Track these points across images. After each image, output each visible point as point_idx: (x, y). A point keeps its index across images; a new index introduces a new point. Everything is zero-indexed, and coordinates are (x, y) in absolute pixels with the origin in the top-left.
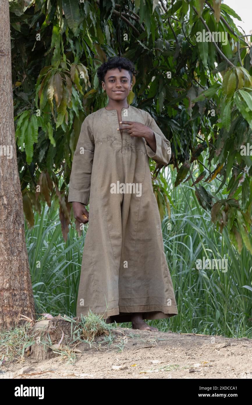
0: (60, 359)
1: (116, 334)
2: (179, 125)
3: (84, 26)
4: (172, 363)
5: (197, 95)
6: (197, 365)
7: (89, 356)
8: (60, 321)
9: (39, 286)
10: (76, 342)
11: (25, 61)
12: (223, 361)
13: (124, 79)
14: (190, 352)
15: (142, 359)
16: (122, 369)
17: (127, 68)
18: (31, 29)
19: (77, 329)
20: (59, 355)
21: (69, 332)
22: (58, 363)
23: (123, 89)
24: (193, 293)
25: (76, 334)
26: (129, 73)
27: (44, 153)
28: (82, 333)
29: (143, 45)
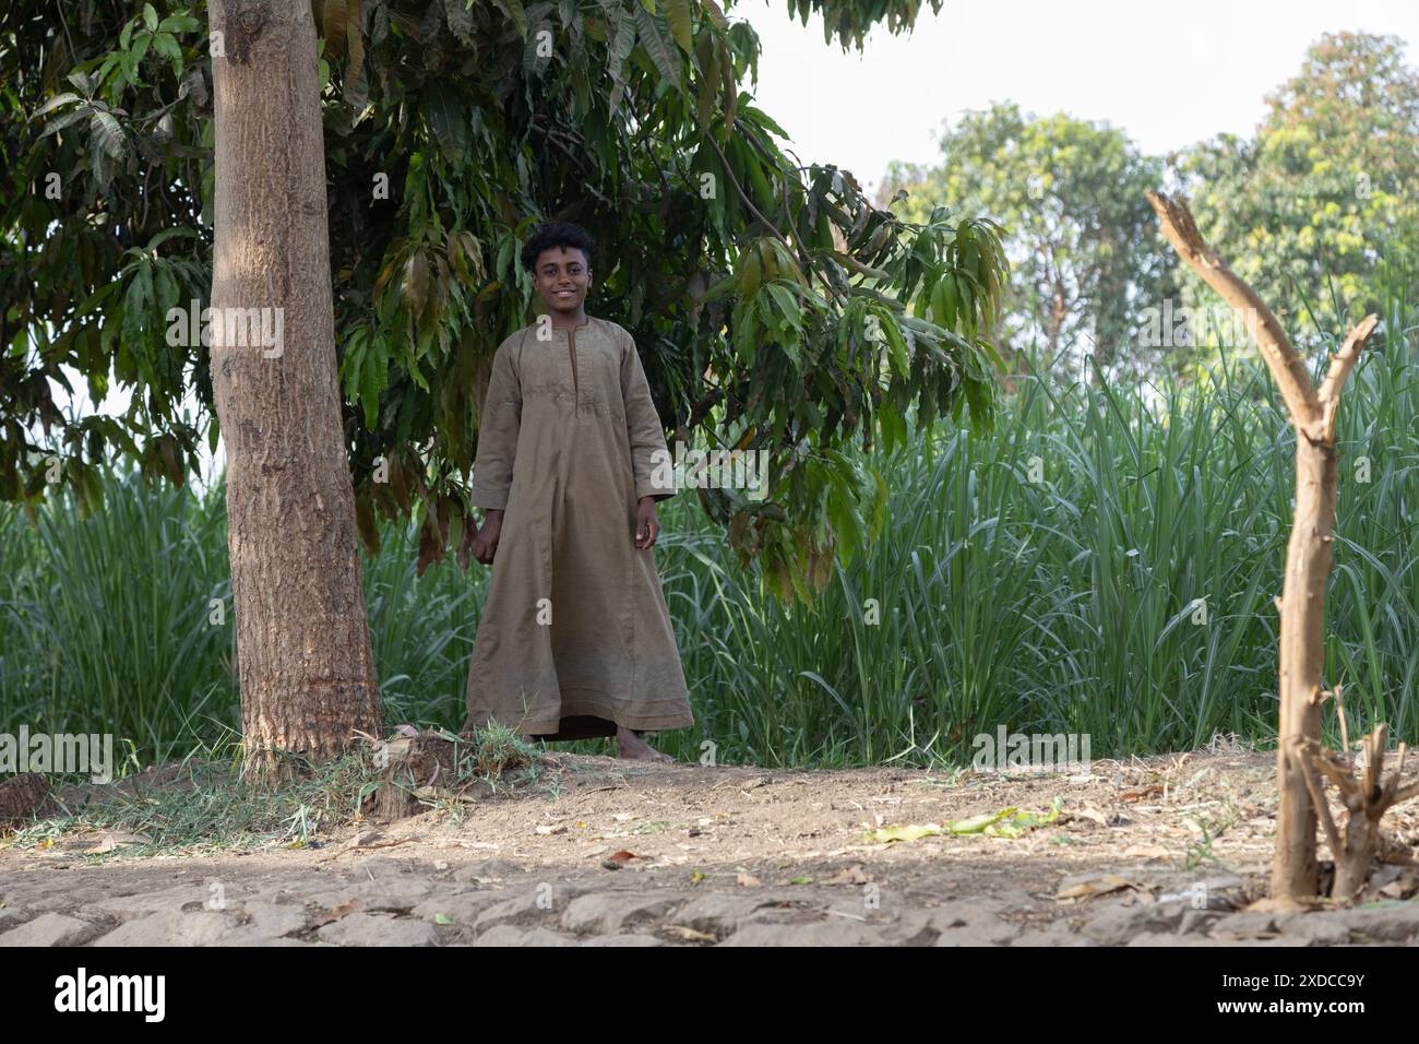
0: (433, 815)
1: (545, 763)
2: (676, 348)
3: (474, 157)
4: (654, 817)
5: (707, 287)
6: (704, 822)
7: (490, 808)
8: (432, 739)
9: (397, 683)
10: (464, 782)
11: (358, 227)
12: (757, 812)
13: (573, 267)
14: (691, 797)
15: (596, 813)
16: (555, 833)
17: (577, 245)
18: (368, 163)
19: (466, 754)
20: (430, 808)
21: (451, 763)
22: (429, 824)
23: (573, 288)
24: (704, 690)
25: (464, 767)
26: (583, 252)
27: (394, 412)
28: (476, 764)
29: (596, 193)
